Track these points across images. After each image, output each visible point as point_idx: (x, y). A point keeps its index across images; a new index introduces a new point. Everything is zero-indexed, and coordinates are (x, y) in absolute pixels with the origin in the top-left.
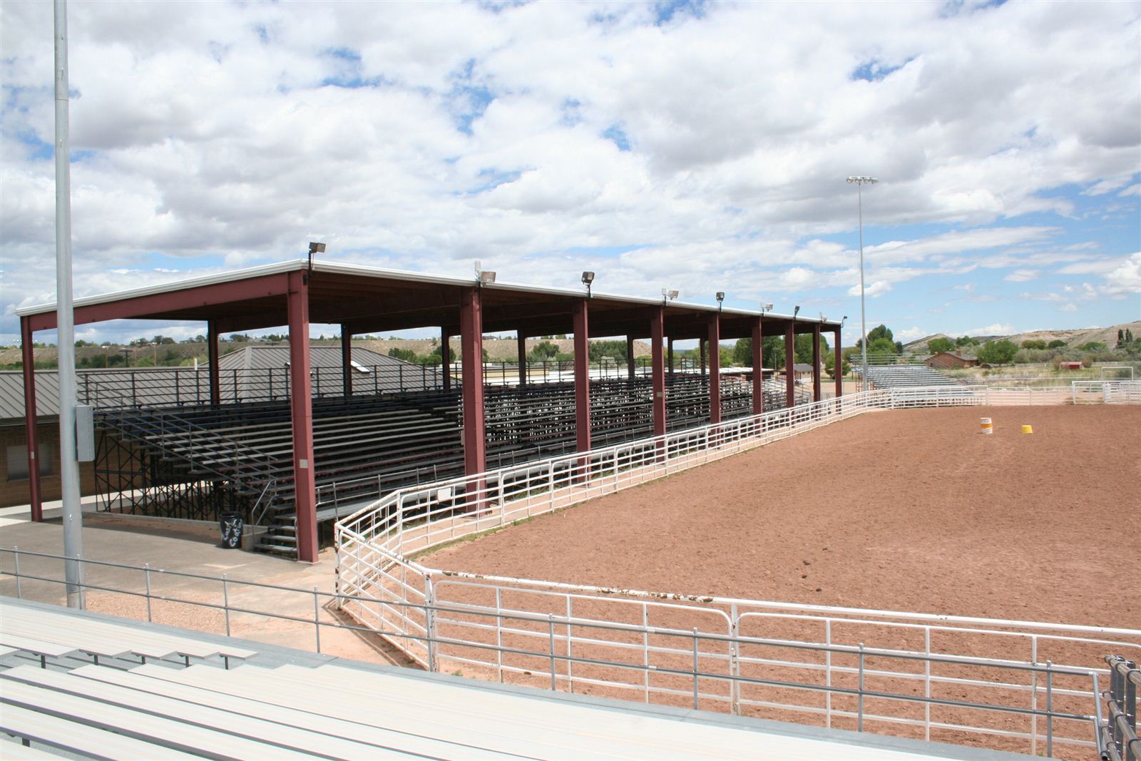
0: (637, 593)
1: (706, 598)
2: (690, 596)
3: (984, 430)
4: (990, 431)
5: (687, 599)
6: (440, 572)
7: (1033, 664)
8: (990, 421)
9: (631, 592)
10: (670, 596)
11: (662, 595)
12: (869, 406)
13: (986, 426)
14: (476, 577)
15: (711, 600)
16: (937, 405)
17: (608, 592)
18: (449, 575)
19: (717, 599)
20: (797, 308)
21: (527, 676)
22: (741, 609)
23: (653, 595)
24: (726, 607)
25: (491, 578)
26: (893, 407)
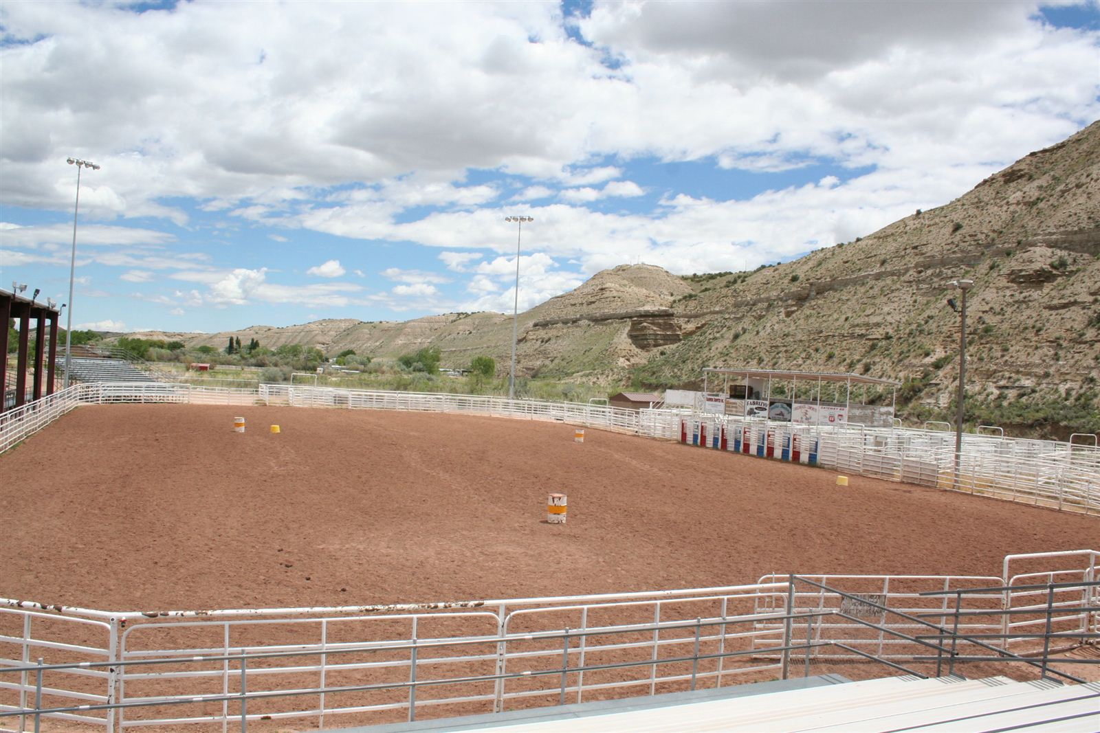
0: (405, 606)
1: (476, 602)
2: (461, 603)
3: (237, 429)
4: (242, 430)
5: (459, 606)
6: (139, 614)
7: (724, 619)
8: (243, 421)
9: (399, 606)
10: (441, 605)
11: (432, 605)
12: (80, 399)
13: (239, 425)
14: (197, 614)
15: (483, 604)
16: (143, 401)
17: (373, 610)
18: (154, 616)
19: (487, 602)
20: (37, 291)
21: (266, 721)
22: (509, 609)
23: (423, 607)
24: (495, 609)
25: (218, 612)
26: (100, 402)
